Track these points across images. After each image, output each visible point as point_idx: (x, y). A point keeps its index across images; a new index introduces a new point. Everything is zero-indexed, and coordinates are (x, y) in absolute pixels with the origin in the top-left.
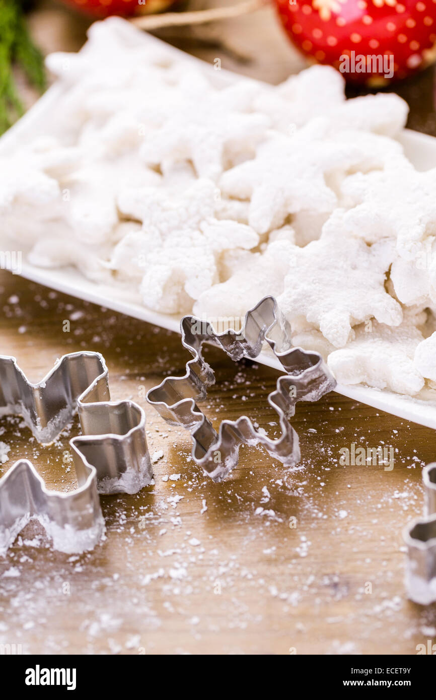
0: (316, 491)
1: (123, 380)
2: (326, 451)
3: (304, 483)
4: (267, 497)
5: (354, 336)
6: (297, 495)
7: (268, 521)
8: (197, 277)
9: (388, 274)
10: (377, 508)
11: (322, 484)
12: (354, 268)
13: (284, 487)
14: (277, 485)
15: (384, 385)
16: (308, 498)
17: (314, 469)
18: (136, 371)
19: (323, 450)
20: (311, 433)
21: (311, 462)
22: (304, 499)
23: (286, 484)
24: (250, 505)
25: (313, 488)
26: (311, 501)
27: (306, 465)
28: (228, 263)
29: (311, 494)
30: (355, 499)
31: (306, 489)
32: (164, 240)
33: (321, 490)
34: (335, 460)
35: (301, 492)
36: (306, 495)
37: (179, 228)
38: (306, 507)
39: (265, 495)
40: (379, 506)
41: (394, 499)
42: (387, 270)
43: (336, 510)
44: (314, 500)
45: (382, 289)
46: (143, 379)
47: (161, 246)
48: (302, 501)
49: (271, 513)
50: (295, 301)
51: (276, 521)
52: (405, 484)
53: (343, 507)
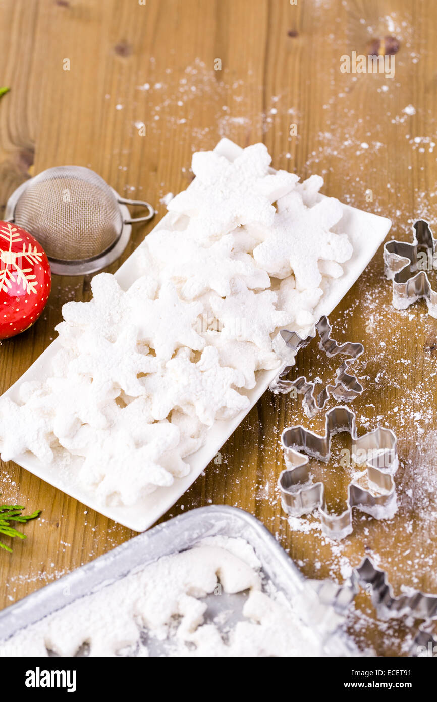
1: (264, 446)
4: (366, 377)
6: (366, 364)
7: (384, 377)
9: (249, 289)
14: (358, 373)
16: (369, 359)
24: (371, 385)
30: (373, 338)
35: (364, 362)
37: (201, 381)
38: (375, 360)
39: (365, 378)
43: (379, 347)
48: (371, 362)
49: (379, 375)
50: (263, 333)
51: (385, 373)
52: (364, 317)
53: (377, 344)
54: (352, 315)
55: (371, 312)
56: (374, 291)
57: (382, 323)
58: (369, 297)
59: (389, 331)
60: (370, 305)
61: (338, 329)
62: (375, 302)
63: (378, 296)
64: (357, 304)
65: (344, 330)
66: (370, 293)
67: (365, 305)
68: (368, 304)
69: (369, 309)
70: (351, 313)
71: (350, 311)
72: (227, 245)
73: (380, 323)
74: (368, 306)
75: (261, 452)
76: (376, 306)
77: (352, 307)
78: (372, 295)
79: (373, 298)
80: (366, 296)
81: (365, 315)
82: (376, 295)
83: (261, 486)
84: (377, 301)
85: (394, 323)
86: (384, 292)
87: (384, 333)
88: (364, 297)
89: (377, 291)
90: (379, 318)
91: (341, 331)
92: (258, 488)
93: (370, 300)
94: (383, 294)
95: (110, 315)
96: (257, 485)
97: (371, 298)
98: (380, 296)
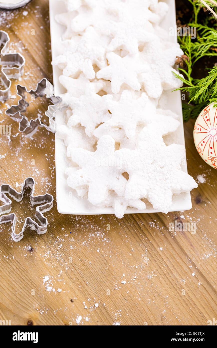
0: (26, 148)
1: (38, 69)
2: (43, 141)
3: (27, 143)
4: (15, 136)
5: (77, 127)
6: (21, 143)
7: (7, 141)
8: (68, 71)
9: (101, 123)
10: (28, 167)
11: (29, 148)
12: (97, 113)
13: (22, 138)
14: (22, 136)
15: (66, 145)
16: (22, 147)
17: (34, 142)
18: (44, 70)
19: (43, 140)
20: (47, 133)
21: (36, 140)
22: (21, 146)
23: (23, 138)
25: (26, 146)
26: (21, 149)
27: (34, 139)
28: (81, 76)
29: (24, 147)
30: (28, 160)
31: (25, 145)
32: (76, 52)
33: (26, 149)
34: (40, 146)
35: (23, 144)
36: (22, 146)
37: (82, 54)
38: (18, 149)
40: (30, 168)
41: (34, 170)
42: (102, 122)
43: (21, 157)
44: (22, 149)
45: (96, 125)
46: (42, 74)
47: (73, 53)
49: (10, 140)
51: (8, 144)
52: (42, 170)
53: (23, 158)
54: (49, 168)
55: (41, 175)
56: (49, 189)
57: (30, 172)
58: (49, 184)
59: (23, 170)
60: (44, 179)
61: (50, 155)
62: (43, 183)
63: (45, 187)
64: (52, 176)
65: (46, 156)
66: (50, 187)
67: (47, 178)
68: (46, 179)
69: (43, 177)
70: (51, 168)
71: (52, 169)
72: (128, 130)
73: (31, 172)
74: (45, 178)
75: (38, 66)
76: (41, 180)
77: (53, 172)
78: (48, 185)
79: (46, 184)
80: (51, 184)
81: (43, 172)
82: (46, 187)
83: (23, 48)
84: (42, 184)
85: (24, 176)
86: (42, 191)
87: (25, 167)
88: (51, 183)
89: (47, 190)
90: (34, 174)
91: (49, 155)
92: (24, 46)
93: (47, 182)
94: (43, 190)
95: (158, 65)
96: (26, 48)
97: (47, 184)
98: (43, 187)
